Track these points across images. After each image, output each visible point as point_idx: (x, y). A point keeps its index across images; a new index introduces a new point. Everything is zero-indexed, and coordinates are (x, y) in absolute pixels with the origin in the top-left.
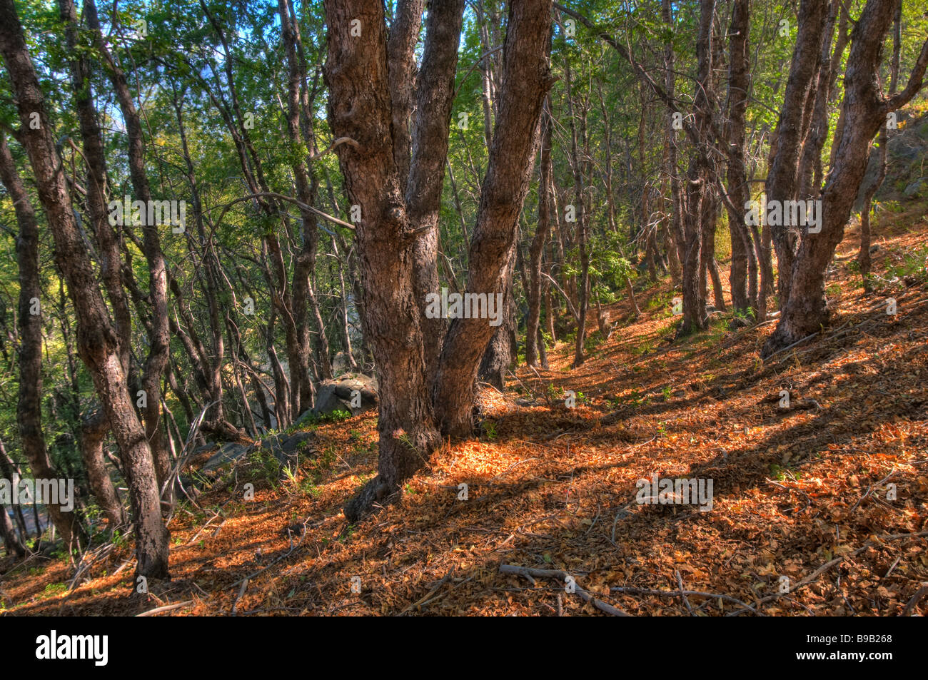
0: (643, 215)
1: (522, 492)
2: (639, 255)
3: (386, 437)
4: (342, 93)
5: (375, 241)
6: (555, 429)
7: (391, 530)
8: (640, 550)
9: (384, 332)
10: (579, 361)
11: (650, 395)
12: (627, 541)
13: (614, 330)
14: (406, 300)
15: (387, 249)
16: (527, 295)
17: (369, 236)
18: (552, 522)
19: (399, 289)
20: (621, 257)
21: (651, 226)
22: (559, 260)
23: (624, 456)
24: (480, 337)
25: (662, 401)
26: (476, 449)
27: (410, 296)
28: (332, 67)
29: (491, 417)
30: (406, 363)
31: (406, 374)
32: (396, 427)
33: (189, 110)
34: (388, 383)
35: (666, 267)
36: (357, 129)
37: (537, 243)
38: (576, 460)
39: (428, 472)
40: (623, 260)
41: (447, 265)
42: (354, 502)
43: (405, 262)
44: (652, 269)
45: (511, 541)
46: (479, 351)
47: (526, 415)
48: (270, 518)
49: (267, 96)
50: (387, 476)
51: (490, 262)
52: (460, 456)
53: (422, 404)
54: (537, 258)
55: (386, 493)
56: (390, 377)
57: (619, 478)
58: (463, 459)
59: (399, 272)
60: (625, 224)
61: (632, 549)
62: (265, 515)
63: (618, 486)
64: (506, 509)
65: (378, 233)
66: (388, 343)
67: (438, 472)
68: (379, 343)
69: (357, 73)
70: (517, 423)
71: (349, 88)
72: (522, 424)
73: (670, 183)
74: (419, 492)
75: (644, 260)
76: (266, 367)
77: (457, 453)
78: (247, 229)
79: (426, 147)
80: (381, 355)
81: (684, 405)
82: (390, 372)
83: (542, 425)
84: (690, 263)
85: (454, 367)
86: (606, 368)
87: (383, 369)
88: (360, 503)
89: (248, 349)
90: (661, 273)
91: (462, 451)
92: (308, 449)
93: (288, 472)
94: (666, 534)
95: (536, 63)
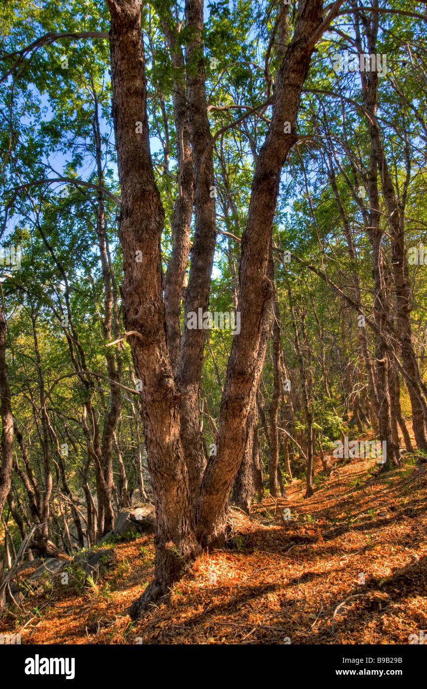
0: (349, 386)
1: (262, 592)
2: (349, 414)
3: (160, 548)
4: (132, 303)
5: (153, 401)
6: (289, 542)
7: (162, 625)
8: (354, 640)
9: (159, 467)
10: (310, 492)
11: (361, 516)
12: (344, 632)
13: (334, 469)
14: (175, 443)
15: (161, 407)
16: (269, 444)
17: (149, 398)
18: (285, 617)
19: (170, 435)
20: (335, 415)
21: (355, 394)
22: (291, 419)
23: (341, 563)
24: (229, 471)
25: (370, 520)
26: (228, 559)
27: (178, 440)
28: (127, 287)
29: (241, 534)
30: (175, 490)
31: (175, 499)
32: (168, 540)
33: (41, 321)
34: (162, 506)
35: (370, 423)
36: (142, 326)
37: (274, 406)
38: (304, 567)
39: (192, 577)
40: (337, 417)
41: (213, 424)
42: (136, 603)
43: (174, 416)
44: (359, 424)
45: (254, 633)
46: (229, 481)
47: (267, 531)
48: (75, 619)
49: (92, 311)
50: (161, 580)
51: (234, 416)
52: (215, 564)
53: (188, 522)
54: (274, 416)
55: (160, 594)
56: (163, 501)
57: (337, 580)
58: (218, 566)
59: (170, 424)
60: (338, 392)
61: (348, 639)
62: (72, 617)
63: (336, 587)
64: (251, 607)
65: (155, 396)
66: (162, 475)
67: (199, 576)
68: (156, 475)
69: (142, 291)
70: (260, 538)
71: (137, 300)
72: (263, 538)
73: (365, 363)
74: (184, 593)
75: (353, 418)
76: (83, 500)
77: (214, 562)
78: (74, 399)
79: (191, 339)
80: (157, 484)
81: (386, 523)
82: (164, 498)
83: (278, 539)
84: (384, 418)
85: (211, 494)
86: (329, 497)
87: (159, 495)
88: (141, 604)
89: (70, 487)
90: (366, 426)
91: (217, 560)
92: (109, 563)
93: (91, 580)
94: (374, 626)
95: (261, 282)
